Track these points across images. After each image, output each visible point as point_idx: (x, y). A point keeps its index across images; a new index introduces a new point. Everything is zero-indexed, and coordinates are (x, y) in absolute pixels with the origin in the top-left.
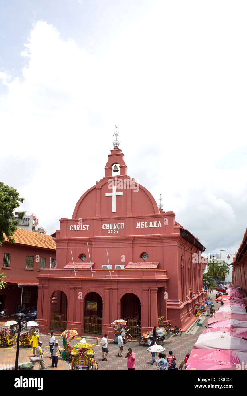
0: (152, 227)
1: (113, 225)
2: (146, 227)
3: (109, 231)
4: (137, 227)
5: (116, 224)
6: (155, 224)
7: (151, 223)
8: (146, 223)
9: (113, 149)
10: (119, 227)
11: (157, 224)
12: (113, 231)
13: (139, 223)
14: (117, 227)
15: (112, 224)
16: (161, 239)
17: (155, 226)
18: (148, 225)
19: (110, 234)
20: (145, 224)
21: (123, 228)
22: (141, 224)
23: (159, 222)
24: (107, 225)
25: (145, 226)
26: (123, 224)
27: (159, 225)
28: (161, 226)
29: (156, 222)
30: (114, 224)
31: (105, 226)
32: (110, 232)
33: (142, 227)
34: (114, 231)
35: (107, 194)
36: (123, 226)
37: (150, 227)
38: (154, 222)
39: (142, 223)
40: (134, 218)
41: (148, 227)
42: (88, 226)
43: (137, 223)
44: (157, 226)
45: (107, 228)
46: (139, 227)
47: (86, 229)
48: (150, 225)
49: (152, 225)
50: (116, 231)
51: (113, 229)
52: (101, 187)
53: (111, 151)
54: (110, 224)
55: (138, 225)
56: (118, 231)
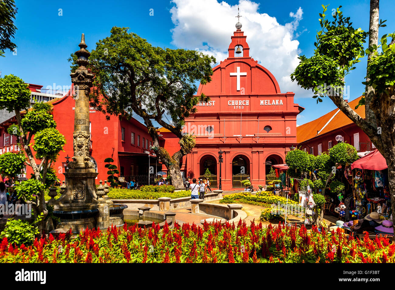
0: (275, 104)
2: (269, 104)
4: (261, 104)
5: (241, 101)
6: (277, 102)
7: (274, 101)
8: (269, 101)
9: (236, 31)
10: (244, 104)
11: (279, 102)
12: (238, 107)
13: (263, 101)
14: (242, 103)
15: (237, 101)
16: (283, 115)
17: (277, 103)
18: (271, 102)
19: (235, 110)
20: (268, 101)
21: (248, 104)
22: (264, 101)
23: (281, 101)
26: (248, 101)
27: (280, 103)
28: (282, 104)
29: (278, 100)
30: (240, 101)
31: (231, 103)
32: (236, 107)
33: (265, 104)
34: (240, 107)
35: (232, 74)
36: (248, 103)
37: (272, 104)
38: (276, 100)
39: (265, 101)
40: (257, 96)
41: (271, 104)
42: (214, 101)
43: (261, 101)
44: (279, 103)
45: (233, 104)
46: (263, 104)
47: (212, 104)
48: (273, 103)
49: (274, 103)
50: (241, 107)
52: (226, 67)
53: (235, 33)
55: (262, 102)
56: (243, 107)
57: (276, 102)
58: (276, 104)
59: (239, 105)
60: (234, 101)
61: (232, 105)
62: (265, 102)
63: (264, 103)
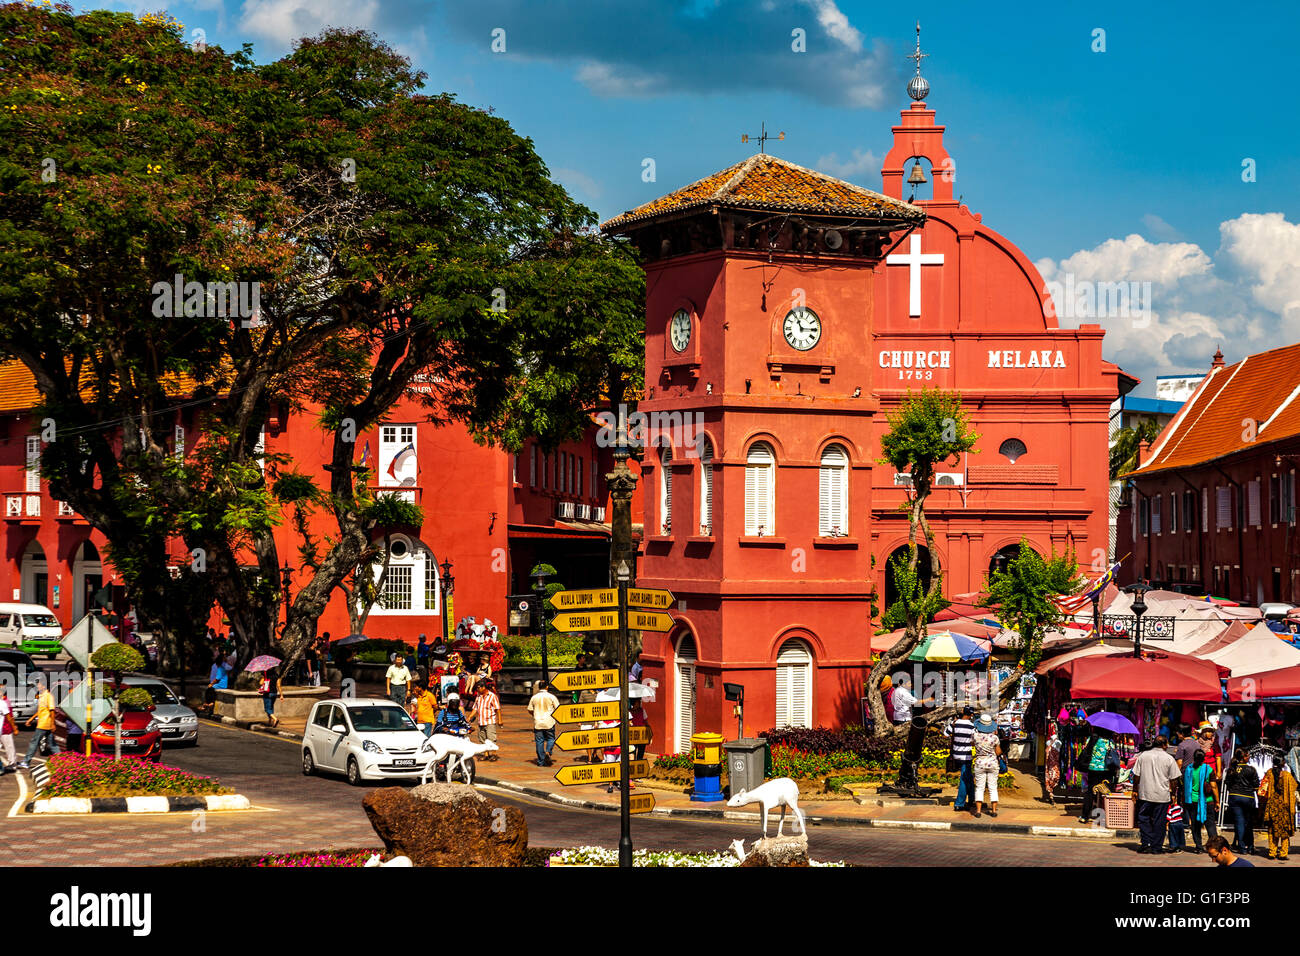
0: (1037, 365)
1: (915, 356)
2: (1018, 365)
3: (901, 372)
4: (990, 365)
5: (924, 353)
6: (1045, 358)
8: (1018, 353)
9: (909, 109)
10: (934, 363)
11: (1052, 359)
12: (914, 376)
13: (998, 353)
14: (926, 361)
15: (911, 353)
16: (1066, 402)
17: (1046, 362)
18: (1025, 358)
19: (904, 384)
20: (1014, 356)
21: (948, 365)
22: (1002, 356)
23: (1059, 354)
24: (896, 356)
25: (1014, 362)
26: (948, 353)
27: (1057, 362)
28: (1063, 365)
29: (1049, 352)
30: (918, 353)
31: (887, 359)
32: (905, 375)
33: (1006, 365)
34: (918, 373)
35: (894, 259)
36: (947, 360)
37: (1030, 365)
38: (1043, 352)
39: (1006, 353)
40: (979, 336)
41: (1024, 365)
43: (991, 352)
44: (1052, 363)
45: (896, 363)
46: (998, 365)
48: (1031, 361)
49: (1036, 361)
50: (924, 375)
51: (914, 368)
53: (904, 115)
54: (905, 353)
55: (994, 358)
56: (930, 376)
57: (1043, 358)
58: (1043, 365)
59: (918, 365)
60: (899, 353)
61: (894, 365)
62: (1006, 359)
63: (1002, 362)
